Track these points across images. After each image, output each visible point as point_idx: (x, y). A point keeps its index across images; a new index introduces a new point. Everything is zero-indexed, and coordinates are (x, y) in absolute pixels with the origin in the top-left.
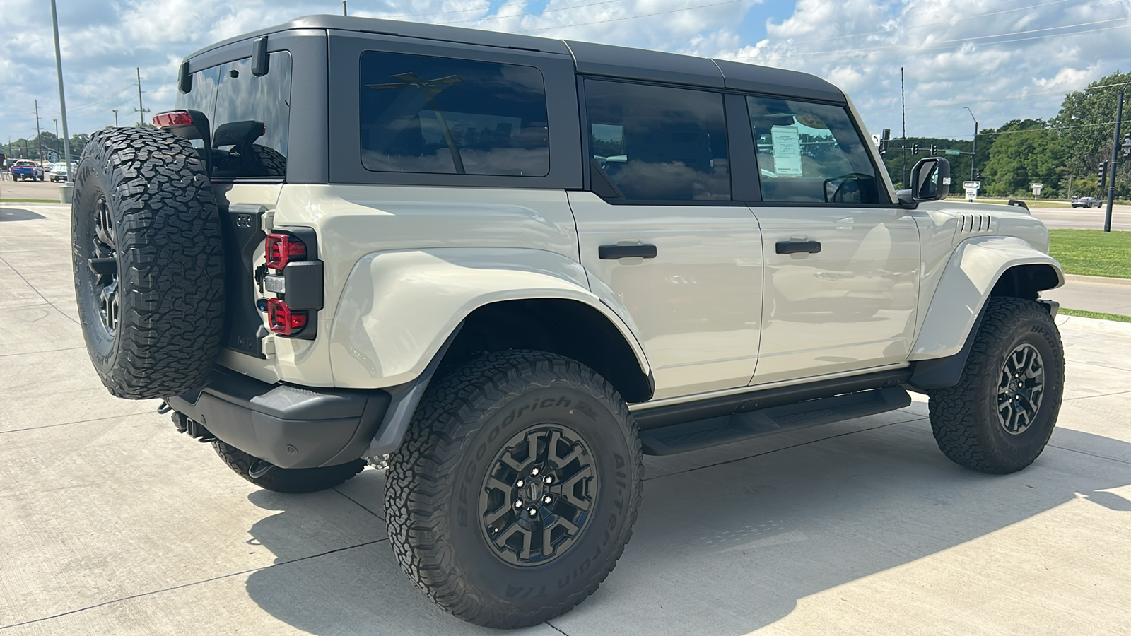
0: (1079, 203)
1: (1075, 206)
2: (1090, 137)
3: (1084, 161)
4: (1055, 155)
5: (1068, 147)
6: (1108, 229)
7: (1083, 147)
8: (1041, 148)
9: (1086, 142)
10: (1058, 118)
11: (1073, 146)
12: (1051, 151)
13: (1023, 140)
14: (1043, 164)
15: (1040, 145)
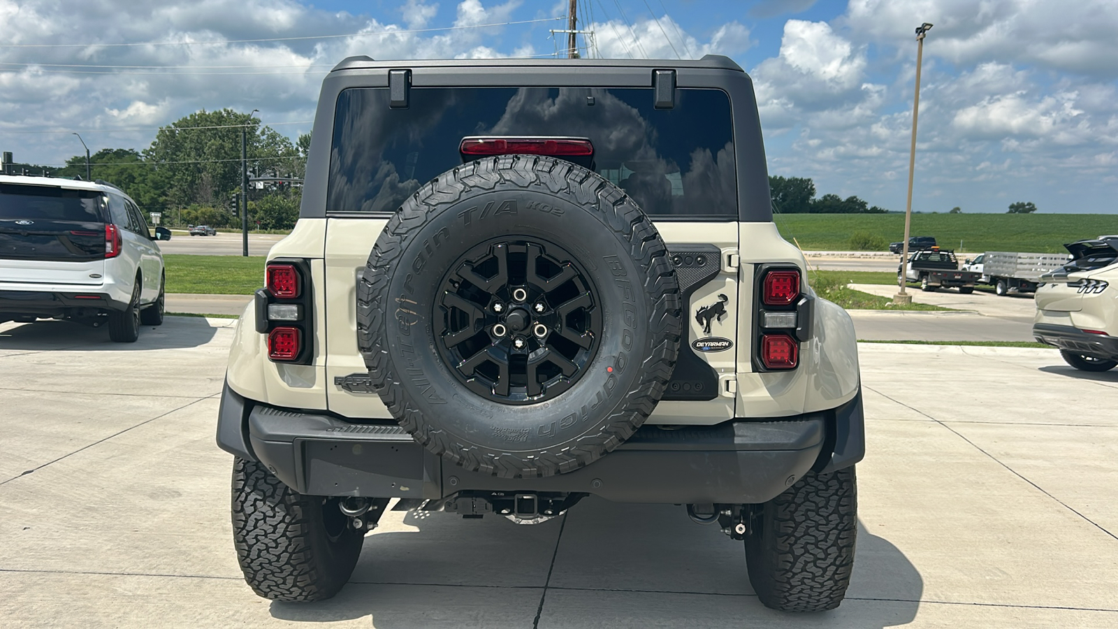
0: (197, 231)
1: (193, 234)
2: (187, 169)
3: (185, 192)
4: (156, 186)
5: (167, 178)
6: (246, 254)
7: (182, 179)
8: (141, 178)
9: (184, 174)
10: (152, 150)
11: (172, 177)
12: (152, 181)
13: (122, 169)
14: (145, 193)
15: (140, 175)
